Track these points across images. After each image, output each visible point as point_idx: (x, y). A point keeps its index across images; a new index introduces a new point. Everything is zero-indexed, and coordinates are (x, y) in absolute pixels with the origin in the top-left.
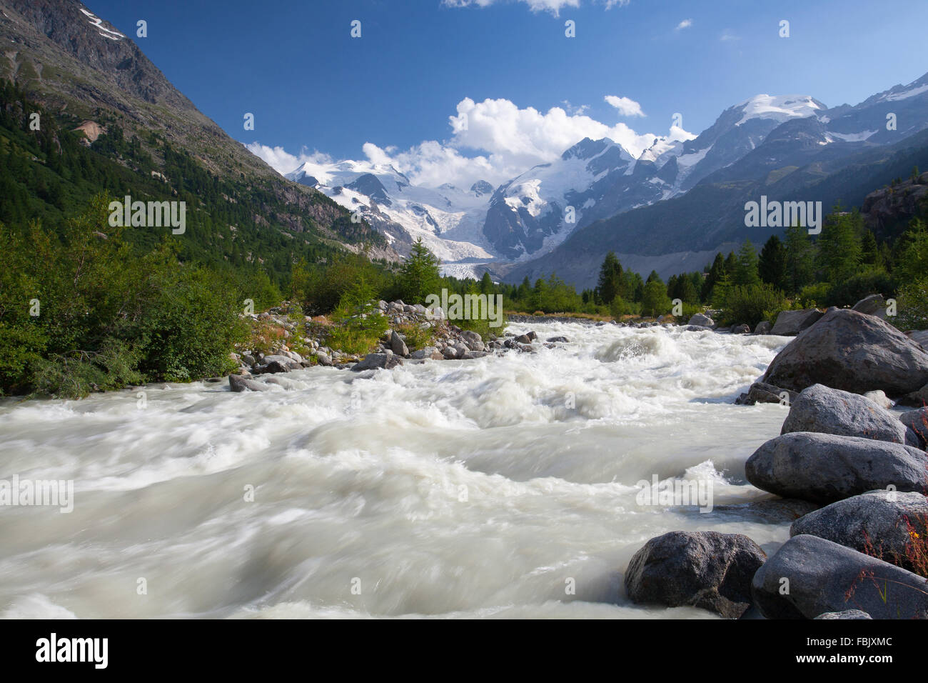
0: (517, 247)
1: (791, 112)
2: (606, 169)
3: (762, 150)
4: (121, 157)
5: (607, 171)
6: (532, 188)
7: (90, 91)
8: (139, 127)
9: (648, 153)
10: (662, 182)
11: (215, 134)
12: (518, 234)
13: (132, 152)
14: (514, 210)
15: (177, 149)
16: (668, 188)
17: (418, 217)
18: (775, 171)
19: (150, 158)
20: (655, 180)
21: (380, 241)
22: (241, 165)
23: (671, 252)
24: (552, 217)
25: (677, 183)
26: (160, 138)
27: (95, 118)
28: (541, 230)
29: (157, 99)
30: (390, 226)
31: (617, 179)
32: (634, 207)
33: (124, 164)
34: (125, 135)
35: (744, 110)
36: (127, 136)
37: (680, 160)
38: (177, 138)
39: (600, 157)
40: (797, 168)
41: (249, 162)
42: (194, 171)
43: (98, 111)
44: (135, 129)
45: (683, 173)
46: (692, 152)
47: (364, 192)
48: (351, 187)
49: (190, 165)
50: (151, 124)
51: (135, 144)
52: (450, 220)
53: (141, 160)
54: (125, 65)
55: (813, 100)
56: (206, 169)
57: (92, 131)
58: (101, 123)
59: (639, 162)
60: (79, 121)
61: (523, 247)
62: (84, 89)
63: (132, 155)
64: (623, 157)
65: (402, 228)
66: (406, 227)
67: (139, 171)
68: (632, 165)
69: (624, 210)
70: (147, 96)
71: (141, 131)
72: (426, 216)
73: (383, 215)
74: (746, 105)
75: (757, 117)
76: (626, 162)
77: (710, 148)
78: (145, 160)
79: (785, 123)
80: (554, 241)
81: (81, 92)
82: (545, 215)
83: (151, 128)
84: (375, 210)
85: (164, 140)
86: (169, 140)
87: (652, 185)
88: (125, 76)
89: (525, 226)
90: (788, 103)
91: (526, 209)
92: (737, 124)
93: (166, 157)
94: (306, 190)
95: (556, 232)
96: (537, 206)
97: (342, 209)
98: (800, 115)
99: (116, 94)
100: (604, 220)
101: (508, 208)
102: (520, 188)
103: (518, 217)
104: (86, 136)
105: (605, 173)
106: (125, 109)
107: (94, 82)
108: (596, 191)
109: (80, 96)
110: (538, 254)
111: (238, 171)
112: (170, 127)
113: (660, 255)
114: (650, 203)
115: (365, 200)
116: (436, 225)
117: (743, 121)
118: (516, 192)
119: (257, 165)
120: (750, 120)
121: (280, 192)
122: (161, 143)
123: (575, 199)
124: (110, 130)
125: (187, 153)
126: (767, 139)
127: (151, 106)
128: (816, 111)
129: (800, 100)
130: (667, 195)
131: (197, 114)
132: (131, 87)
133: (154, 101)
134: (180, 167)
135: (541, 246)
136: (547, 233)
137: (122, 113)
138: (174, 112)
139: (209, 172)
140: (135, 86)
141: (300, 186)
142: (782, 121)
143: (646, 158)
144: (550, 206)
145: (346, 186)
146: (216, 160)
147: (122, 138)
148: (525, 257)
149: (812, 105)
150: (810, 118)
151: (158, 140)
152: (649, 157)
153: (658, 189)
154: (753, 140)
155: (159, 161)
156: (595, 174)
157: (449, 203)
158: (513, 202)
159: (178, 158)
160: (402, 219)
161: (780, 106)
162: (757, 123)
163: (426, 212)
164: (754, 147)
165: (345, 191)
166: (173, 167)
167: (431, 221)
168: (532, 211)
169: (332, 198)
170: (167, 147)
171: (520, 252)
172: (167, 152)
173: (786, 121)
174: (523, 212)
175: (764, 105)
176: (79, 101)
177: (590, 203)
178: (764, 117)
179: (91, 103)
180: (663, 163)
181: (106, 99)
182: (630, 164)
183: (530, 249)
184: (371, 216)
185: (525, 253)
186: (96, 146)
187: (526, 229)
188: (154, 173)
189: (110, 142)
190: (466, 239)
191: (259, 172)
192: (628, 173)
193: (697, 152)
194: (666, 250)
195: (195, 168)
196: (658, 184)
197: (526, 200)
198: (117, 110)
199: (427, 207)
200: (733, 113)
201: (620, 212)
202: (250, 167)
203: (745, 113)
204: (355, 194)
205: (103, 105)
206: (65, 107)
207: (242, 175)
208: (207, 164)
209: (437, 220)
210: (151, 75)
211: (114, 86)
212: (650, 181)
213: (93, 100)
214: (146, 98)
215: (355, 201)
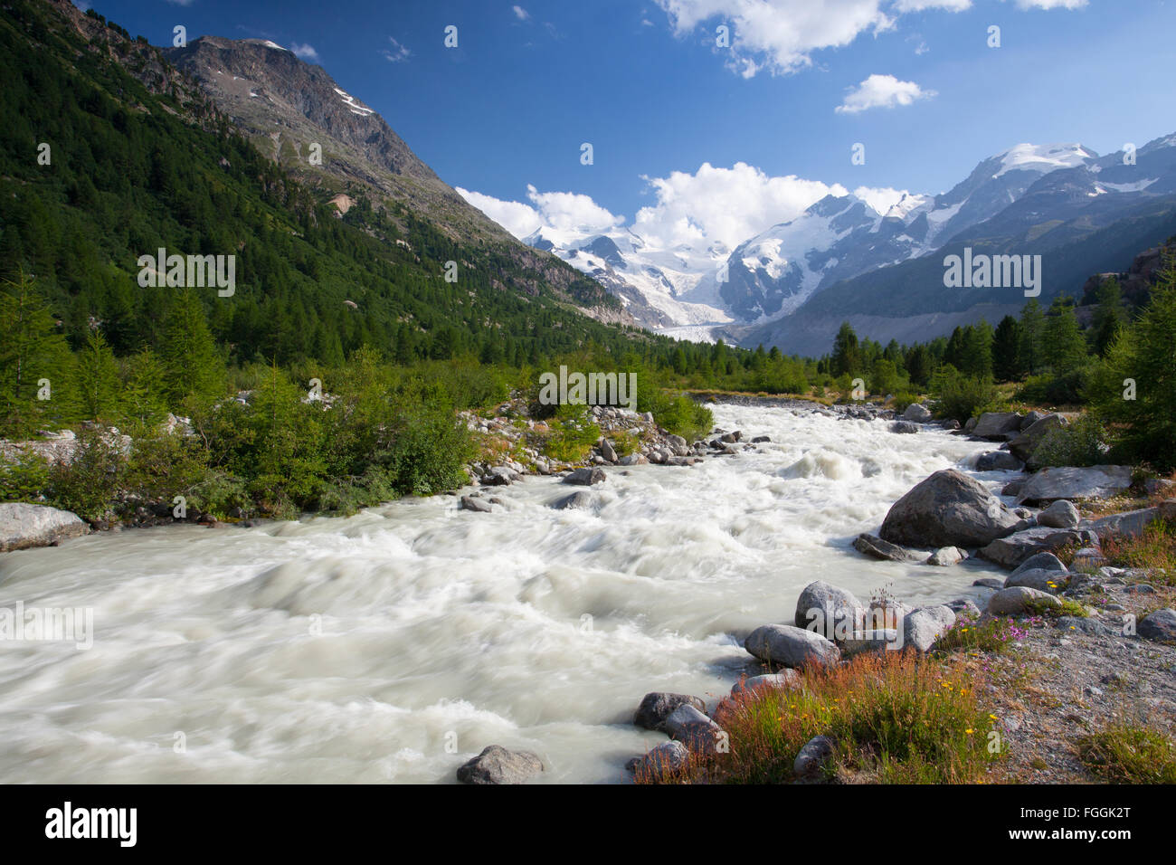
0: (755, 309)
1: (1056, 162)
2: (849, 227)
3: (1022, 203)
4: (369, 227)
5: (851, 229)
6: (772, 248)
7: (342, 165)
8: (385, 198)
9: (895, 209)
10: (910, 240)
11: (455, 201)
12: (757, 295)
13: (379, 223)
14: (752, 271)
15: (419, 218)
16: (917, 246)
17: (654, 279)
18: (1037, 226)
19: (395, 227)
20: (902, 238)
21: (613, 303)
22: (479, 231)
23: (919, 314)
24: (792, 280)
25: (926, 241)
26: (404, 208)
27: (346, 191)
28: (780, 292)
29: (402, 170)
30: (625, 288)
31: (862, 237)
32: (880, 267)
33: (372, 234)
34: (372, 206)
35: (1003, 161)
36: (375, 207)
37: (930, 216)
38: (420, 207)
39: (843, 215)
40: (1063, 222)
41: (487, 228)
42: (436, 238)
43: (349, 184)
44: (382, 200)
45: (934, 230)
46: (944, 208)
47: (600, 255)
48: (586, 249)
49: (431, 233)
50: (397, 194)
51: (382, 215)
52: (686, 282)
53: (387, 229)
54: (373, 139)
55: (1082, 148)
56: (446, 236)
57: (343, 204)
58: (351, 196)
59: (885, 219)
60: (332, 195)
61: (761, 309)
62: (337, 164)
63: (378, 225)
64: (868, 214)
65: (637, 290)
66: (642, 289)
67: (385, 240)
68: (878, 222)
69: (869, 269)
70: (393, 167)
71: (387, 201)
72: (661, 277)
73: (618, 277)
74: (1004, 156)
75: (1016, 168)
76: (872, 219)
77: (963, 203)
78: (391, 229)
79: (1049, 174)
80: (793, 303)
81: (334, 166)
82: (785, 276)
83: (396, 198)
84: (609, 272)
85: (408, 209)
86: (412, 209)
87: (899, 243)
88: (374, 149)
89: (763, 287)
90: (1052, 152)
91: (764, 270)
92: (995, 177)
93: (409, 227)
94: (542, 255)
95: (796, 293)
96: (777, 267)
97: (578, 272)
98: (1068, 165)
99: (365, 167)
100: (847, 280)
101: (746, 269)
102: (758, 248)
103: (757, 278)
104: (338, 209)
105: (849, 231)
106: (372, 181)
107: (345, 157)
108: (839, 250)
109: (333, 171)
110: (776, 316)
111: (477, 237)
112: (413, 196)
113: (907, 317)
114: (897, 262)
115: (600, 263)
116: (672, 287)
117: (1002, 173)
118: (754, 252)
119: (495, 231)
120: (1009, 173)
121: (517, 257)
122: (406, 212)
123: (816, 259)
124: (359, 202)
125: (429, 221)
126: (1028, 193)
127: (396, 177)
128: (1085, 159)
129: (1066, 148)
130: (915, 254)
131: (438, 182)
132: (379, 160)
133: (399, 172)
134: (423, 234)
135: (779, 307)
136: (788, 294)
137: (371, 185)
138: (418, 181)
139: (449, 239)
140: (382, 158)
141: (536, 251)
142: (1047, 171)
143: (893, 215)
144: (790, 266)
145: (581, 249)
146: (456, 227)
147: (370, 209)
148: (763, 320)
149: (1081, 153)
150: (1078, 167)
151: (402, 210)
152: (896, 213)
153: (907, 247)
154: (1012, 193)
155: (403, 230)
156: (838, 232)
157: (685, 265)
158: (751, 263)
159: (421, 226)
160: (637, 281)
161: (1044, 156)
162: (1017, 175)
163: (662, 274)
164: (1013, 201)
165: (581, 254)
166: (416, 235)
167: (667, 283)
168: (771, 271)
169: (566, 261)
170: (411, 217)
171: (758, 314)
172: (411, 222)
173: (1050, 171)
174: (761, 273)
175: (1026, 155)
176: (333, 176)
177: (832, 263)
178: (1025, 168)
179: (343, 177)
180: (911, 220)
181: (356, 172)
182: (875, 221)
183: (769, 311)
184: (606, 279)
185: (763, 314)
186: (347, 217)
187: (764, 291)
188: (398, 241)
189: (359, 214)
190: (703, 301)
191: (497, 238)
192: (874, 230)
193: (949, 207)
194: (915, 312)
195: (436, 236)
196: (906, 242)
197: (765, 261)
198: (365, 182)
199: (662, 269)
200: (992, 165)
201: (864, 272)
202: (489, 233)
203: (1004, 164)
204: (590, 257)
205: (353, 178)
206: (320, 182)
207: (481, 241)
208: (448, 231)
209: (673, 282)
210: (397, 147)
211: (364, 159)
212: (898, 239)
213: (344, 174)
214: (392, 169)
215: (590, 263)
